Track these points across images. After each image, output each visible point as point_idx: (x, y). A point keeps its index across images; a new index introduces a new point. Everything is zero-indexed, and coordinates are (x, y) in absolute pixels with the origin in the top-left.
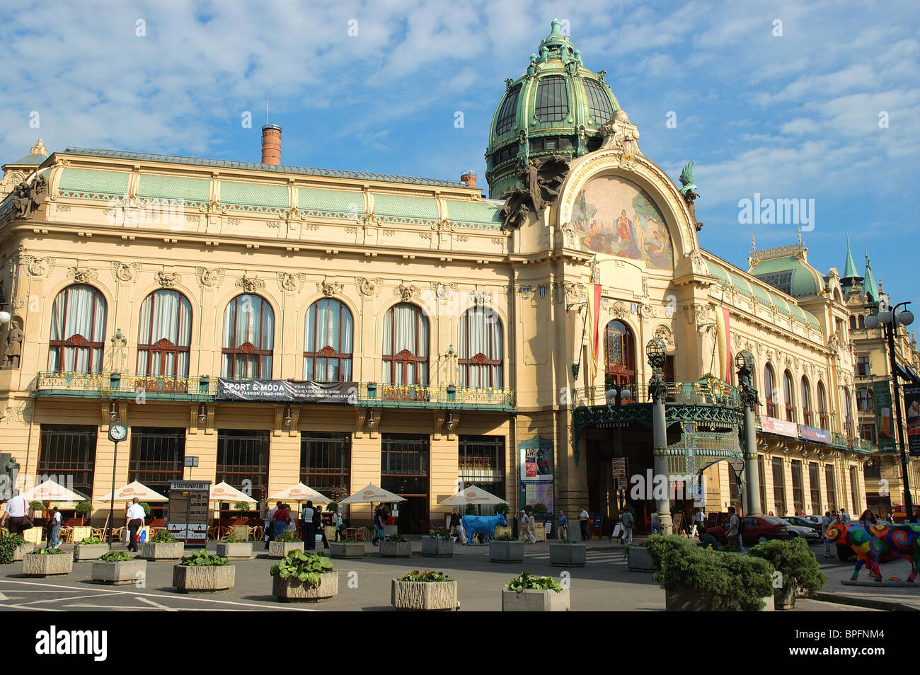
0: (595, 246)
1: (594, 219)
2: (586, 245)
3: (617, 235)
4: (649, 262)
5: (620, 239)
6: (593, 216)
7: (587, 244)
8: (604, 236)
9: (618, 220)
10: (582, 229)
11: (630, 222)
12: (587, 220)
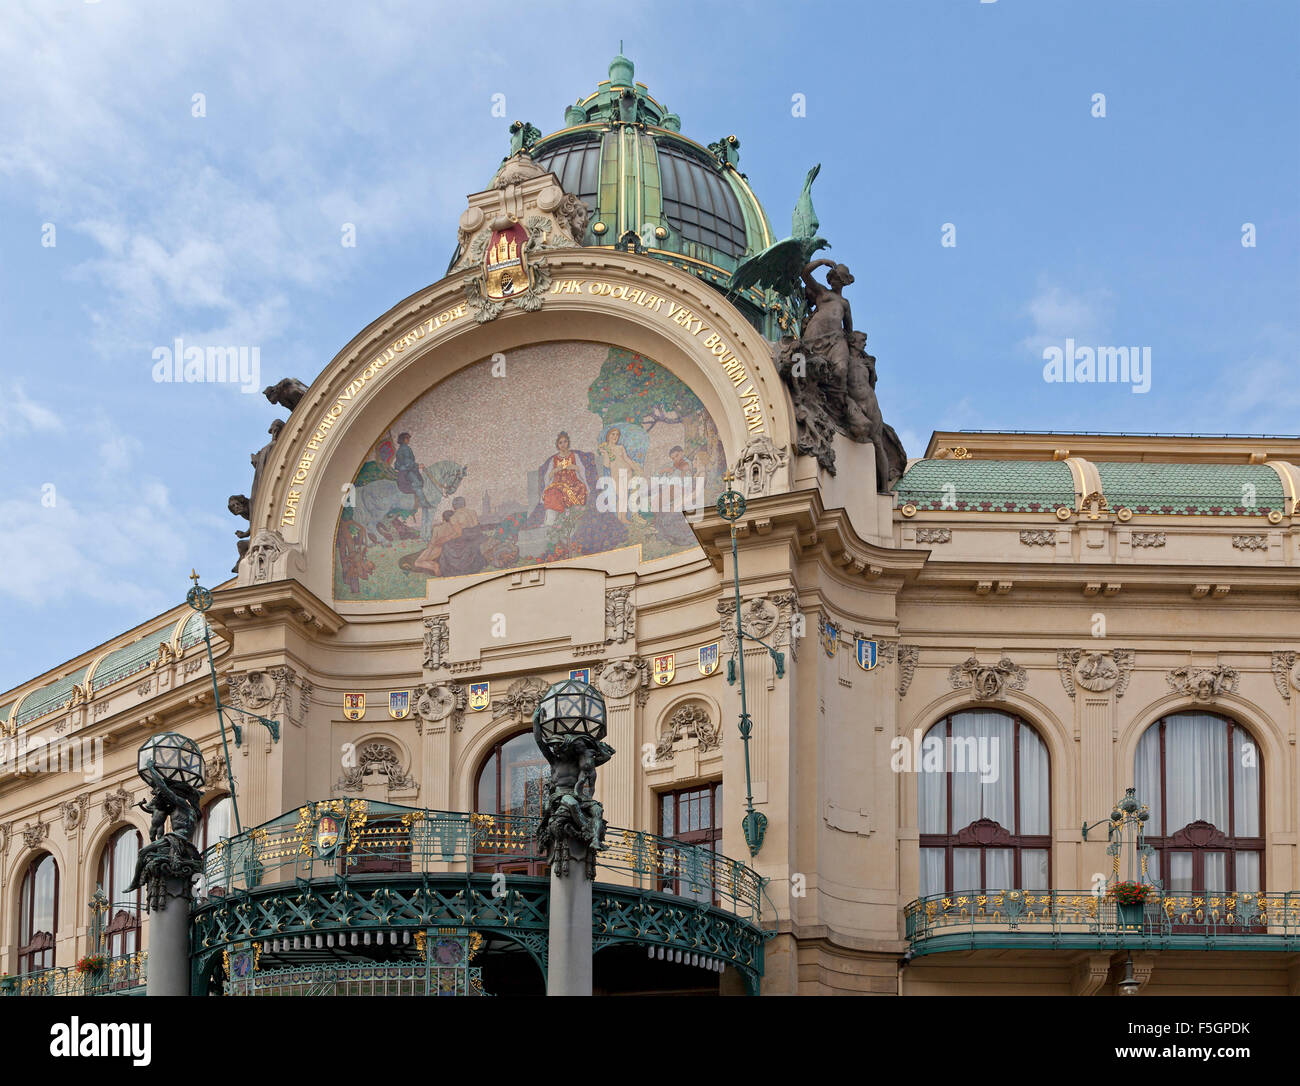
0: (455, 564)
1: (456, 495)
2: (421, 570)
3: (540, 510)
4: (654, 544)
5: (550, 517)
6: (451, 489)
7: (428, 565)
8: (491, 527)
9: (543, 470)
10: (407, 534)
11: (588, 459)
12: (427, 506)
